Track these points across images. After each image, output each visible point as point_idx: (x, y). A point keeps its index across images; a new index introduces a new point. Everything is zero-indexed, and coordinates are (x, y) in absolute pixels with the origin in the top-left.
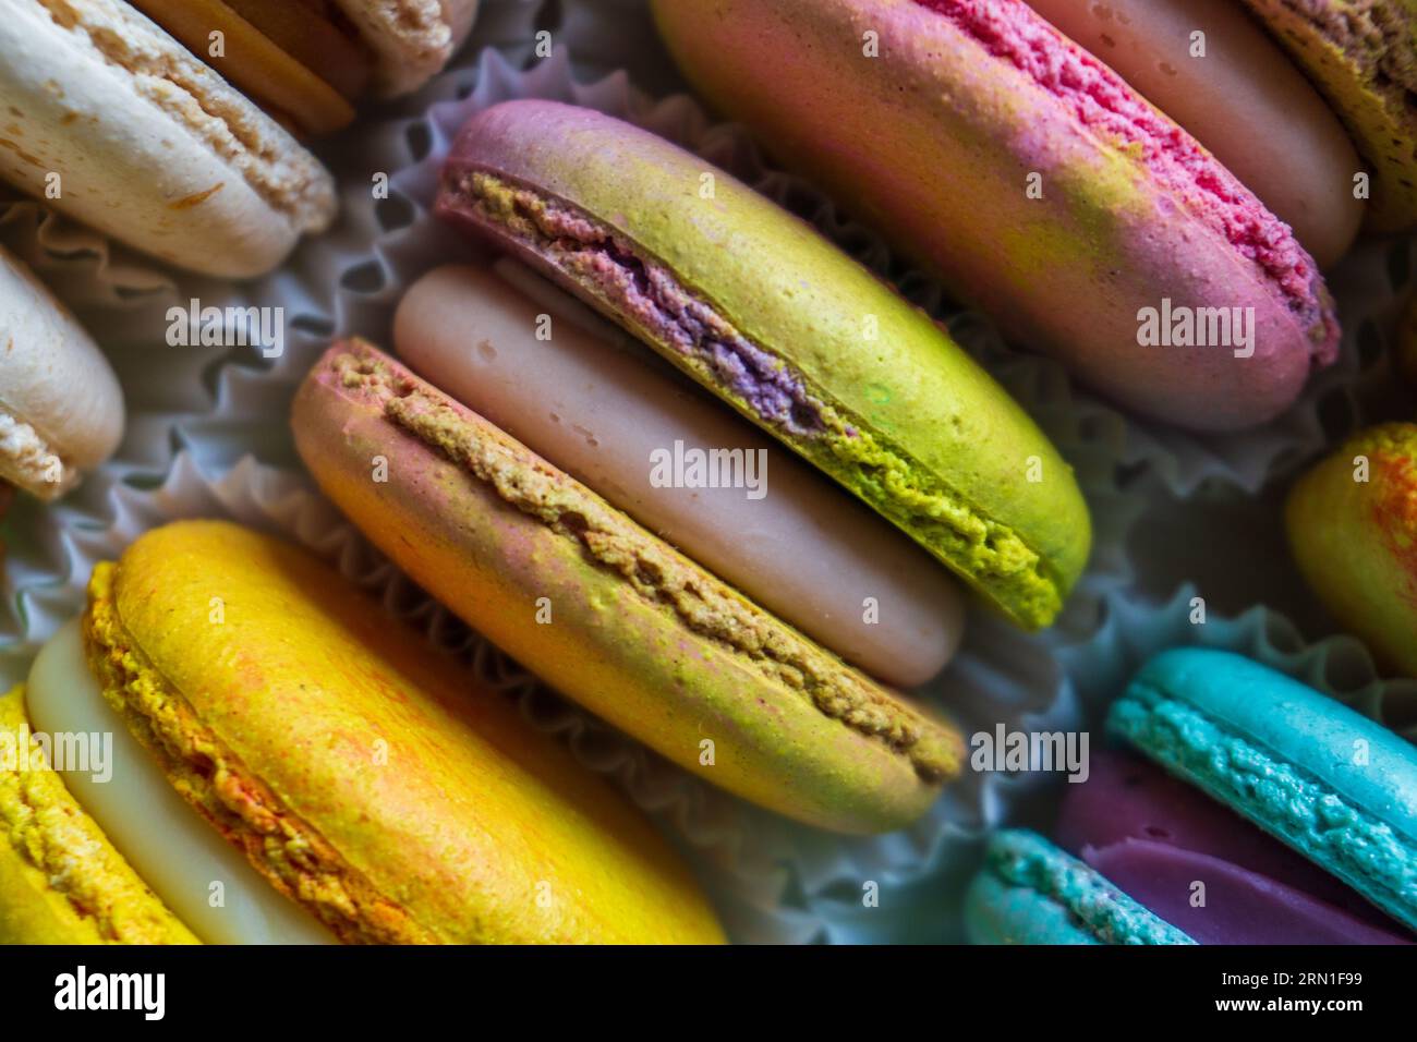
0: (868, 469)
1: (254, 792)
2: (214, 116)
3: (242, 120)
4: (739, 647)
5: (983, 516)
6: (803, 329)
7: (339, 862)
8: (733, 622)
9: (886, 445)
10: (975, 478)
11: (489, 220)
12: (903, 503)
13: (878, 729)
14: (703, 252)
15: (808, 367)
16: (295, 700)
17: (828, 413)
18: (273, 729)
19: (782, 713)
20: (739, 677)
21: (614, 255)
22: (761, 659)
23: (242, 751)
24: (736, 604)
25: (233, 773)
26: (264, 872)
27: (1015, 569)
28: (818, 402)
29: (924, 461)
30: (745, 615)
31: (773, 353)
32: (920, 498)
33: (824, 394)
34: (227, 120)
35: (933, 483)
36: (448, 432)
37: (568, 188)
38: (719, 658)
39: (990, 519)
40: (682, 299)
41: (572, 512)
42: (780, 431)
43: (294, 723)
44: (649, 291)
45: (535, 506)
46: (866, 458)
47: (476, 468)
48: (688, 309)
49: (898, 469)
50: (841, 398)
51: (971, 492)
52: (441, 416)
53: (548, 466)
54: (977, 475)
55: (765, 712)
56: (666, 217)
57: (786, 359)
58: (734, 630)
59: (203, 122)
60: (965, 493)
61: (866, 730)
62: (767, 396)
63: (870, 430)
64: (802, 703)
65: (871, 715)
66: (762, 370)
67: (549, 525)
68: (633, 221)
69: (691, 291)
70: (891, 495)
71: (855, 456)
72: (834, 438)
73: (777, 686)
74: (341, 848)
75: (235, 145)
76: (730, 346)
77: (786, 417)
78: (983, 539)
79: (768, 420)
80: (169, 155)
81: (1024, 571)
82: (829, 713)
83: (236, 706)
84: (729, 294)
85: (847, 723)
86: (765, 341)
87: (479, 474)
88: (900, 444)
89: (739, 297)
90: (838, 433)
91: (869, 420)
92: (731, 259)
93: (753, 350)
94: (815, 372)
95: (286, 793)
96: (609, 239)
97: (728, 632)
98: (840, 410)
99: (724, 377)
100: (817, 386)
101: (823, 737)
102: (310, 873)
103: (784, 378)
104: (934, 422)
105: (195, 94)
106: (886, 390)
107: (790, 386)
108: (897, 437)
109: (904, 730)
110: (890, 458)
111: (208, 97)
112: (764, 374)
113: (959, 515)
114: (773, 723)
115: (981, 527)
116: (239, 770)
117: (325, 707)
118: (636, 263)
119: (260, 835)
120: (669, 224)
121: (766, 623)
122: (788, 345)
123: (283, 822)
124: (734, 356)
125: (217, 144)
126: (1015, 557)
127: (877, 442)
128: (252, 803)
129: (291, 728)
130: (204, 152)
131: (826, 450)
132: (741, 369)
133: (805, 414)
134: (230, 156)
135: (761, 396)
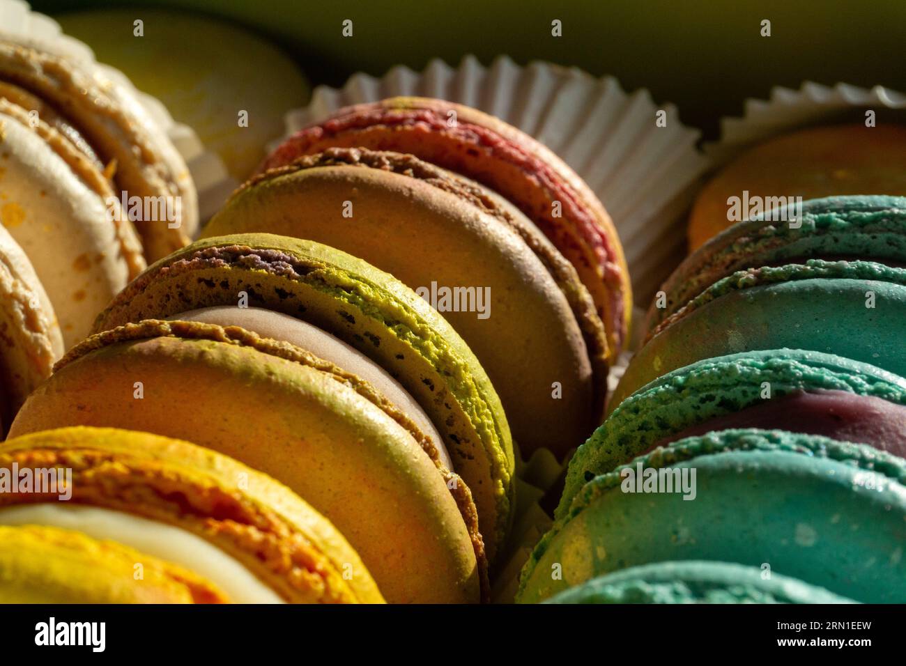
0: (346, 288)
9: (356, 278)
28: (306, 260)
29: (377, 285)
31: (274, 249)
33: (309, 258)
42: (290, 278)
49: (364, 287)
57: (281, 250)
62: (277, 265)
67: (166, 335)
70: (366, 298)
76: (248, 253)
77: (292, 271)
79: (281, 274)
88: (360, 277)
93: (263, 251)
94: (300, 251)
99: (250, 265)
100: (304, 256)
103: (285, 256)
107: (288, 258)
108: (358, 275)
110: (358, 283)
112: (272, 257)
124: (252, 254)
132: (258, 258)
133: (303, 268)
135: (273, 266)
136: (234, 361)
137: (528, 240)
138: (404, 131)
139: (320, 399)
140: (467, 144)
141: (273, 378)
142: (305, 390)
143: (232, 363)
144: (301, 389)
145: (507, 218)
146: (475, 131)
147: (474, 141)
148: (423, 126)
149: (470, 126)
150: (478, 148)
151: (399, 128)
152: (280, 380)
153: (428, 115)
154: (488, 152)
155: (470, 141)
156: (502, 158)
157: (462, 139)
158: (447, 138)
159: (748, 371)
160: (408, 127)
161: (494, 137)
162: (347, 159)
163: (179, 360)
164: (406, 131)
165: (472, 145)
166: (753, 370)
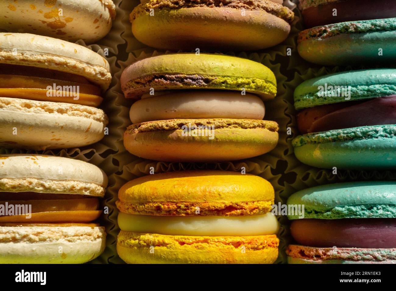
0: (223, 83)
1: (169, 204)
2: (83, 112)
3: (88, 110)
4: (223, 127)
5: (249, 78)
6: (196, 67)
7: (191, 203)
8: (219, 123)
9: (224, 77)
10: (242, 73)
11: (134, 89)
12: (233, 84)
13: (256, 125)
14: (171, 66)
15: (202, 73)
16: (164, 186)
17: (210, 78)
18: (164, 193)
19: (238, 133)
20: (226, 132)
21: (157, 78)
22: (228, 126)
23: (162, 200)
24: (217, 120)
25: (163, 205)
26: (181, 215)
27: (261, 84)
28: (207, 77)
29: (232, 75)
30: (220, 121)
31: (194, 74)
32: (235, 82)
33: (207, 75)
34: (85, 111)
35: (236, 78)
36: (151, 126)
37: (143, 73)
38: (221, 131)
39: (250, 78)
40: (174, 76)
41: (180, 124)
42: (204, 86)
43: (167, 189)
44: (167, 79)
45: (173, 127)
46: (221, 81)
47: (159, 128)
48: (175, 77)
49: (228, 79)
50: (211, 74)
51: (243, 75)
52: (148, 125)
53: (170, 120)
54: (242, 72)
55: (235, 135)
56: (162, 65)
57: (197, 74)
58: (221, 125)
59: (82, 114)
60: (242, 76)
61: (254, 127)
62: (198, 82)
63: (219, 76)
64: (240, 129)
65: (254, 124)
66: (194, 78)
67: (177, 129)
68: (157, 70)
69: (174, 74)
70: (230, 84)
71: (219, 82)
72: (214, 81)
73: (234, 129)
74: (190, 201)
75: (89, 115)
76: (186, 78)
77: (204, 83)
78: (251, 82)
79: (201, 86)
80: (81, 123)
81: (263, 84)
82: (246, 128)
83: (156, 195)
84: (180, 70)
85: (250, 128)
86: (191, 73)
87: (160, 129)
88: (225, 75)
89: (182, 69)
90: (214, 80)
91: (218, 74)
92: (177, 64)
93: (191, 76)
94: (203, 72)
95: (174, 200)
96: (155, 76)
97: (219, 126)
98: (212, 76)
99: (189, 84)
100: (205, 75)
101: (248, 133)
102: (188, 209)
103: (199, 77)
104: (229, 68)
105: (78, 110)
106: (217, 68)
107: (201, 78)
108: (224, 74)
109: (262, 124)
110: (226, 78)
111: (80, 109)
112: (195, 79)
113: (244, 80)
114: (238, 136)
115: (250, 80)
116: (164, 203)
117: (169, 184)
118: (162, 76)
119: (176, 210)
120: (163, 66)
121: (225, 120)
122: (196, 71)
123: (178, 205)
124: (188, 79)
125: (86, 116)
126: (259, 82)
127: (222, 77)
128: (170, 206)
129: (167, 190)
130: (85, 119)
131: (214, 84)
132: (191, 81)
133: (207, 81)
134: (89, 117)
135: (197, 83)
136: (204, 138)
139: (233, 140)
141: (218, 140)
142: (228, 140)
143: (204, 139)
144: (227, 140)
152: (220, 140)
159: (362, 93)
163: (187, 141)
166: (364, 92)
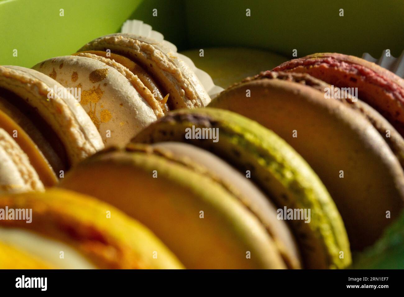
137: (374, 123)
138: (313, 68)
140: (350, 74)
145: (362, 110)
146: (356, 68)
147: (355, 72)
148: (325, 65)
149: (354, 65)
150: (356, 77)
151: (311, 67)
153: (330, 59)
154: (362, 79)
155: (351, 72)
156: (371, 83)
157: (347, 72)
158: (338, 71)
160: (316, 66)
161: (368, 70)
162: (269, 77)
164: (315, 68)
165: (353, 75)
